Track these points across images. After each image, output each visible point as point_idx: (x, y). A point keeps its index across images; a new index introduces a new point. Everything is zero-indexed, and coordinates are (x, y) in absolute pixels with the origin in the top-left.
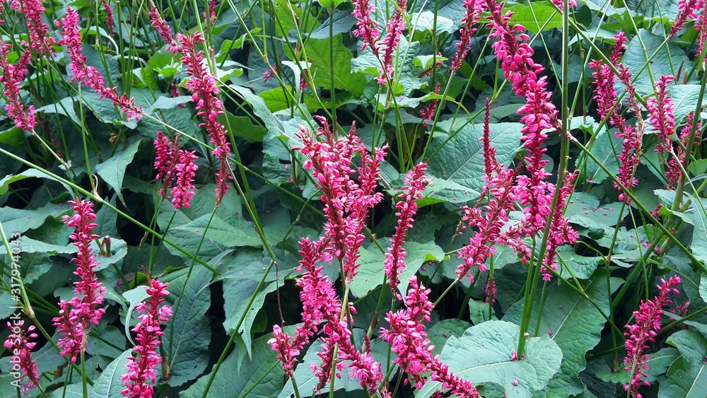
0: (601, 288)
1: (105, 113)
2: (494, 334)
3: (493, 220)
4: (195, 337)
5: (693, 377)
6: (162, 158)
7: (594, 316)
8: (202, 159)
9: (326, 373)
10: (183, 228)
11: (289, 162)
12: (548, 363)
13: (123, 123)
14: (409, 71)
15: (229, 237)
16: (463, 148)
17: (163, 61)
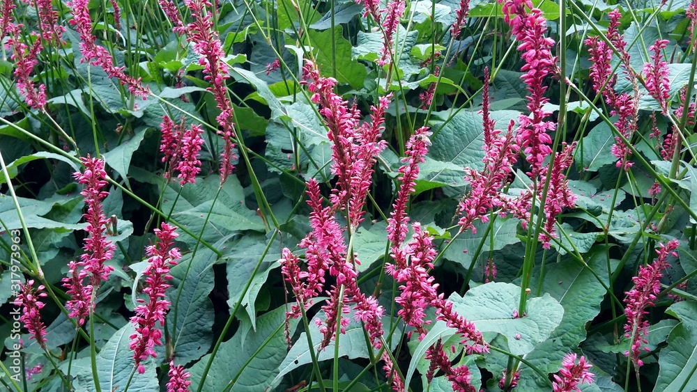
0: (599, 263)
1: (112, 105)
2: (495, 294)
3: (495, 171)
4: (199, 318)
5: (693, 345)
6: (168, 141)
7: (593, 290)
8: (206, 153)
9: (331, 328)
10: (188, 212)
11: (290, 152)
12: (550, 318)
13: (129, 112)
14: (409, 59)
15: (233, 222)
16: (462, 135)
17: (169, 57)
